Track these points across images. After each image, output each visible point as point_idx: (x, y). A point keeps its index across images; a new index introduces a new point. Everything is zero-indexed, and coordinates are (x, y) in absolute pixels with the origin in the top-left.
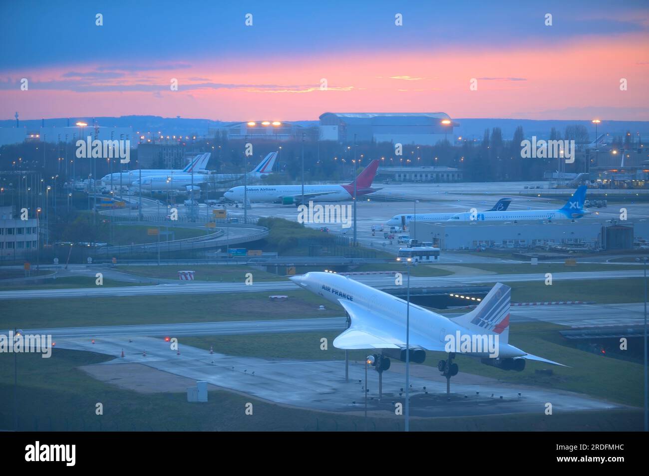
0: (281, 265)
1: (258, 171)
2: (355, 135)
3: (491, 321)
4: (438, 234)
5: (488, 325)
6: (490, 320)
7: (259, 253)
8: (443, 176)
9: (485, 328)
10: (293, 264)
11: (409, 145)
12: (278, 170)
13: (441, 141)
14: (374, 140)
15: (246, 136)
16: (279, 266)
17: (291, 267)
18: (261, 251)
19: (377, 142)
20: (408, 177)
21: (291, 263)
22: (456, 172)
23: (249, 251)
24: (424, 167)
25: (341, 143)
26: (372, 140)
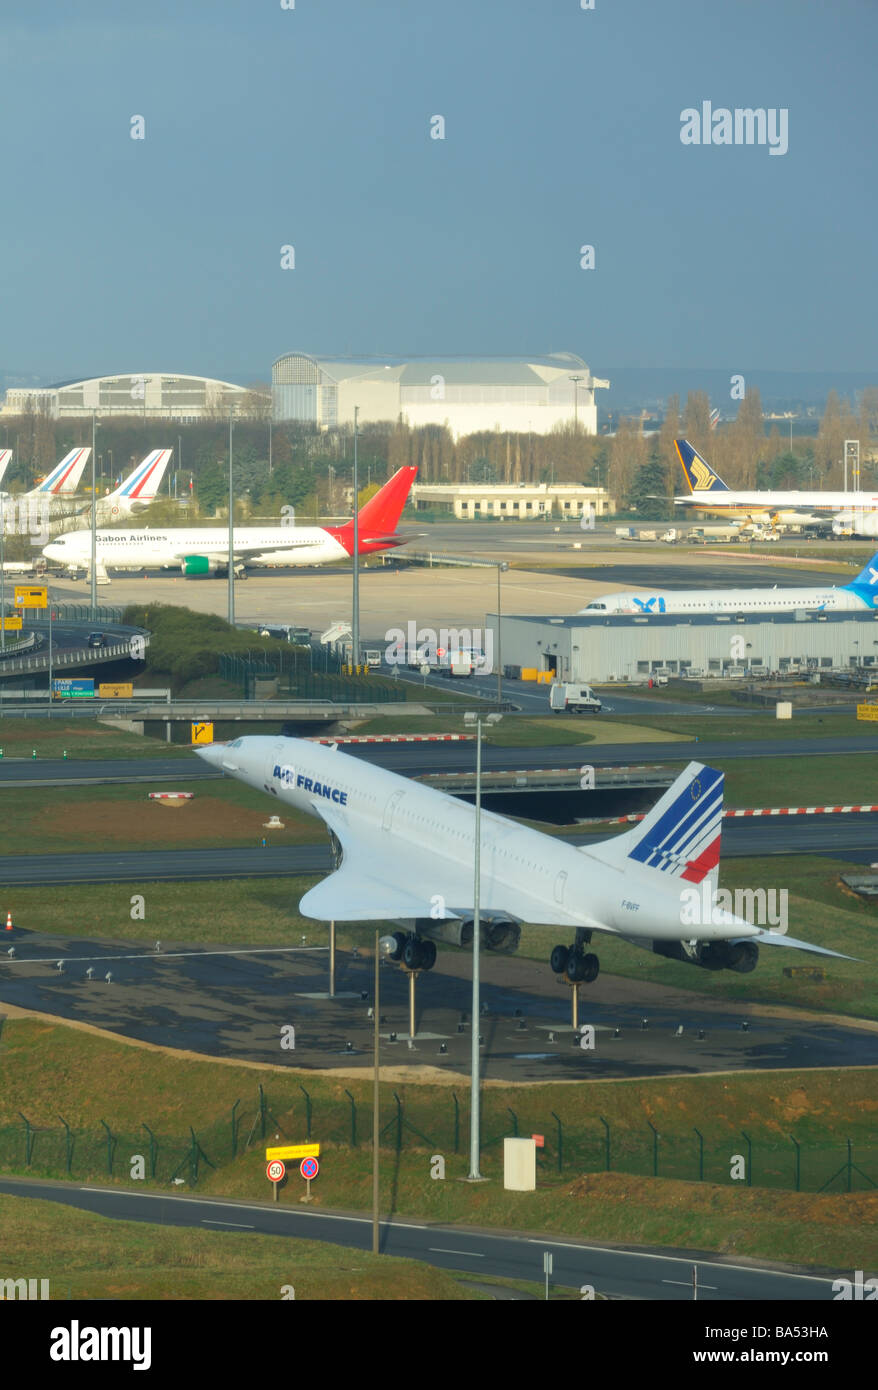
0: (178, 719)
1: (124, 493)
2: (357, 408)
3: (678, 852)
4: (555, 646)
5: (669, 862)
6: (674, 850)
7: (126, 690)
8: (568, 505)
9: (664, 868)
10: (206, 717)
11: (487, 432)
12: (173, 492)
13: (565, 422)
14: (404, 421)
15: (95, 410)
16: (173, 722)
17: (201, 725)
18: (131, 685)
19: (411, 425)
20: (484, 509)
21: (202, 715)
22: (599, 496)
23: (101, 686)
24: (522, 484)
25: (325, 428)
26: (400, 418)
